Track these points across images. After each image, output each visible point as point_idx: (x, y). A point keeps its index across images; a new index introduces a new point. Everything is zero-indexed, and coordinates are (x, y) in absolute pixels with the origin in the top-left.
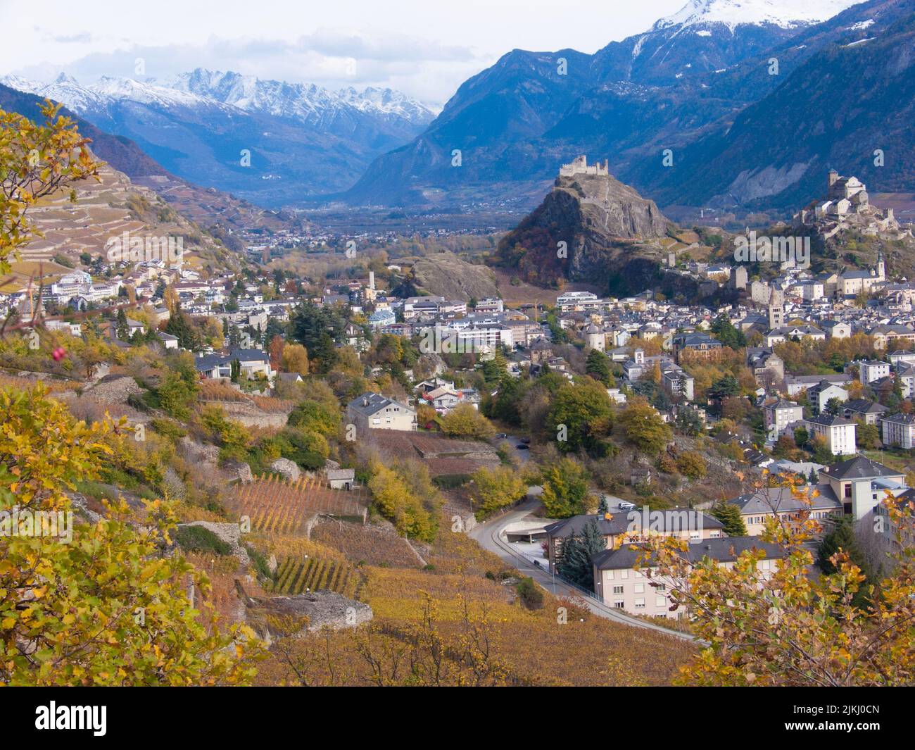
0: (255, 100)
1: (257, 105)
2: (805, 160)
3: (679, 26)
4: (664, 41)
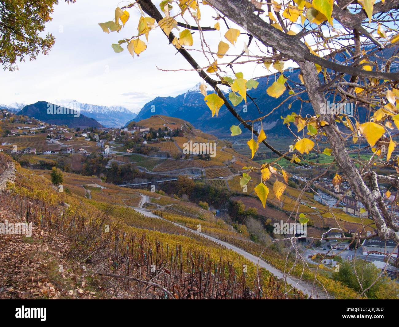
0: (92, 110)
2: (275, 121)
3: (194, 91)
4: (191, 95)
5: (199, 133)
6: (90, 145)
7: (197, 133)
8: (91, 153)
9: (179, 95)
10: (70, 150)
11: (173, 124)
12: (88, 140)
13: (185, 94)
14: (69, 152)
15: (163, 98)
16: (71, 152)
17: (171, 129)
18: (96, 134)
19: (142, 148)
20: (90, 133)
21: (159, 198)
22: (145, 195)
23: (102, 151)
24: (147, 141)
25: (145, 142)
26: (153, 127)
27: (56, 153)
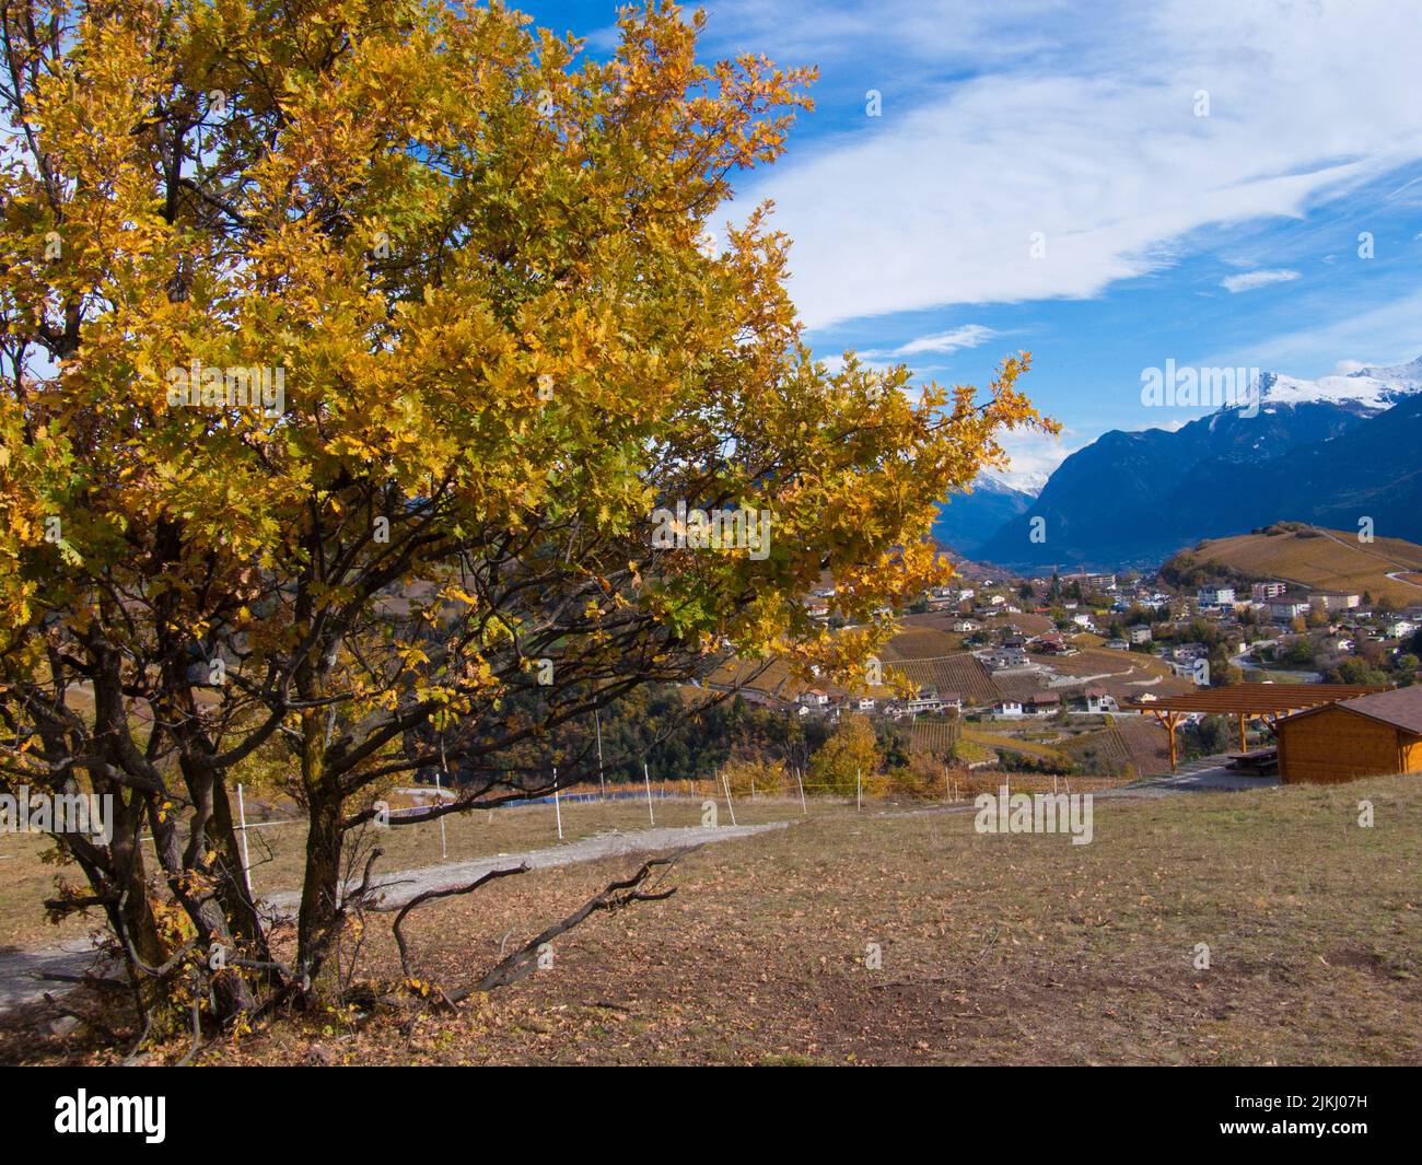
4: (1235, 419)
10: (1100, 701)
14: (1094, 710)
16: (1105, 709)
27: (1040, 712)
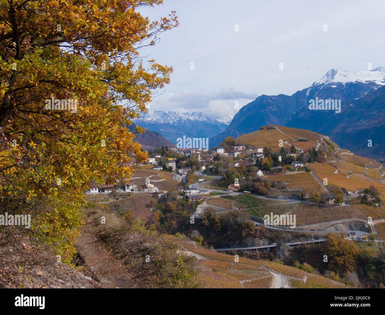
0: (154, 118)
1: (155, 120)
3: (323, 84)
4: (318, 90)
5: (346, 155)
6: (163, 178)
7: (343, 155)
8: (166, 192)
9: (298, 92)
10: (131, 187)
11: (302, 140)
12: (159, 168)
13: (308, 89)
14: (128, 190)
15: (270, 98)
16: (132, 190)
17: (300, 149)
18: (169, 159)
19: (257, 184)
20: (159, 156)
21: (305, 279)
22: (279, 272)
23: (185, 189)
24: (262, 170)
25: (260, 173)
26: (268, 146)
27: (106, 192)
